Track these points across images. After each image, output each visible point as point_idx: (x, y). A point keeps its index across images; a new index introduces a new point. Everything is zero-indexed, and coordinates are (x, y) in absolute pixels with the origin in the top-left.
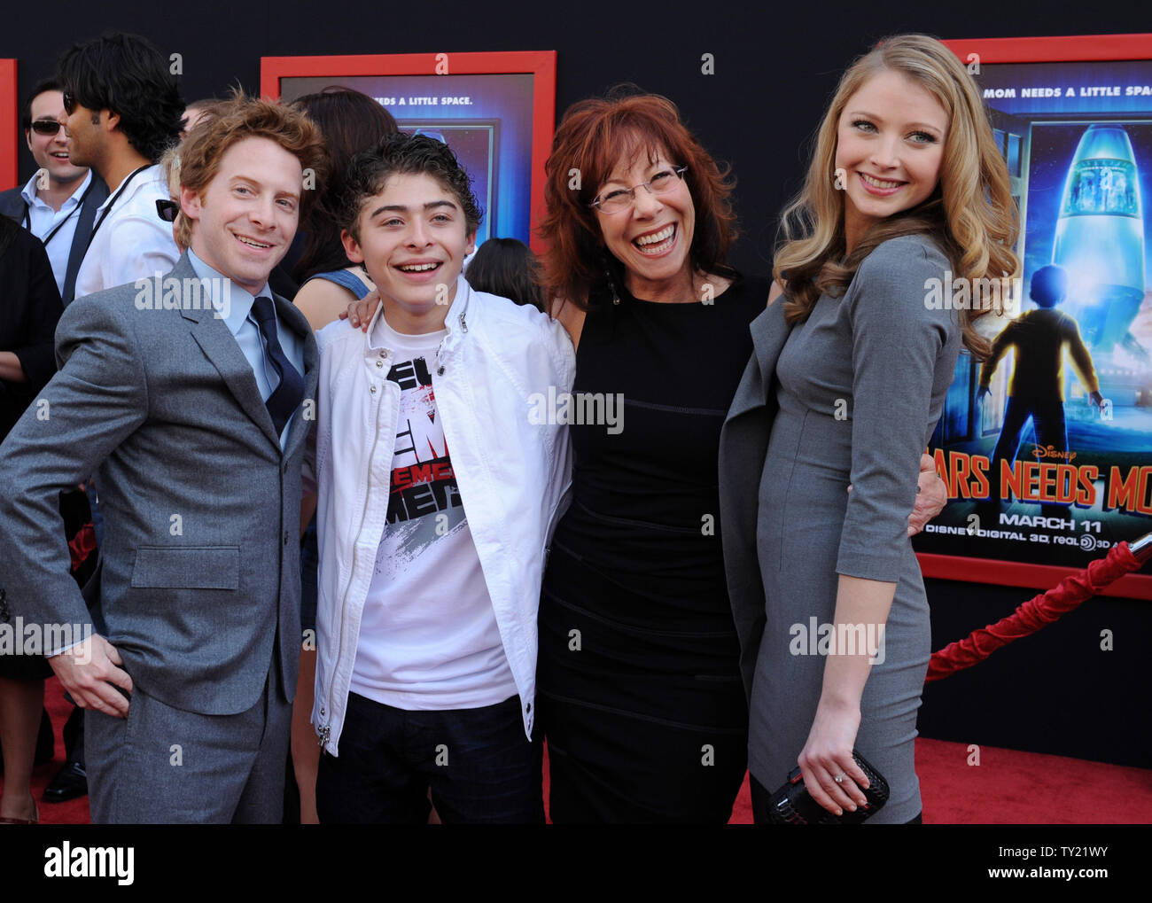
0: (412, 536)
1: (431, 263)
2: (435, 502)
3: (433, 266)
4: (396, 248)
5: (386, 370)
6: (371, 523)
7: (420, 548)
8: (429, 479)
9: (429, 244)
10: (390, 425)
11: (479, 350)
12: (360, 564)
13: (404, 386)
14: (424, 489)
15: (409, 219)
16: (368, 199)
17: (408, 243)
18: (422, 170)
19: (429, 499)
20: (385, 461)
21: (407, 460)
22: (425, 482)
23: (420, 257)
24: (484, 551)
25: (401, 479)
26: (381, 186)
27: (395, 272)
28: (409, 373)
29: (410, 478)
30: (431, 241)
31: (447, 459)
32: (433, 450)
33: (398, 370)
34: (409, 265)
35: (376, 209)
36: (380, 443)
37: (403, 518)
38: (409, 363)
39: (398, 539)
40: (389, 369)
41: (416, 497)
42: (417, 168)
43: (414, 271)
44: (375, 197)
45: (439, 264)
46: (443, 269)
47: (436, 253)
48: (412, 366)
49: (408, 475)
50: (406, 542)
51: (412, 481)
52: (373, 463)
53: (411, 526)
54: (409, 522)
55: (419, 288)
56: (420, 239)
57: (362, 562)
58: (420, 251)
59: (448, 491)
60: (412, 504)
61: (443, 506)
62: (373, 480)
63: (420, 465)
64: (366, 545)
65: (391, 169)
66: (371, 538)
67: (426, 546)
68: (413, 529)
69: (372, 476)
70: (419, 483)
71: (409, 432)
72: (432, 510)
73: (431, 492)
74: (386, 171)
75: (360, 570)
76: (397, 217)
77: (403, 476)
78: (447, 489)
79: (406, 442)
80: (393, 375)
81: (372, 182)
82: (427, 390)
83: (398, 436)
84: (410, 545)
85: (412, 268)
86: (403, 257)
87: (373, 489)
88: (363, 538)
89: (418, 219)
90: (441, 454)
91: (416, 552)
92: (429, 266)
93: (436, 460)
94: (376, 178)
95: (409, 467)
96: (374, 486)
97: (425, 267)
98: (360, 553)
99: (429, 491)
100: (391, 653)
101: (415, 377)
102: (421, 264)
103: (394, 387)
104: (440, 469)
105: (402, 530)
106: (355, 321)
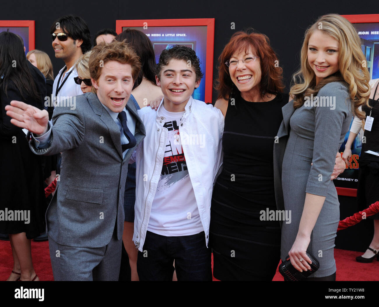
0: (170, 180)
1: (181, 90)
2: (178, 169)
3: (182, 91)
4: (170, 83)
5: (163, 124)
6: (156, 174)
7: (172, 183)
8: (176, 161)
9: (181, 84)
10: (164, 142)
11: (194, 118)
12: (152, 188)
13: (169, 130)
14: (174, 164)
15: (176, 74)
16: (164, 66)
17: (174, 82)
18: (182, 59)
19: (176, 167)
20: (162, 154)
21: (169, 154)
22: (175, 162)
23: (177, 87)
24: (195, 185)
25: (167, 161)
26: (167, 63)
27: (169, 91)
28: (171, 125)
29: (170, 160)
30: (181, 83)
31: (183, 155)
32: (178, 151)
33: (167, 124)
34: (175, 90)
35: (165, 70)
36: (160, 148)
37: (167, 174)
38: (171, 122)
39: (165, 180)
40: (164, 123)
41: (172, 167)
42: (180, 58)
43: (175, 92)
44: (166, 66)
45: (184, 90)
46: (185, 92)
47: (183, 87)
48: (172, 123)
49: (169, 159)
50: (168, 181)
51: (170, 161)
52: (157, 154)
53: (169, 176)
54: (169, 175)
55: (176, 97)
56: (178, 82)
58: (177, 86)
59: (182, 165)
60: (170, 169)
61: (180, 170)
62: (157, 160)
63: (173, 156)
64: (154, 182)
65: (172, 57)
66: (156, 179)
67: (174, 183)
68: (170, 177)
69: (157, 159)
70: (173, 162)
71: (170, 145)
72: (177, 171)
73: (177, 165)
74: (170, 58)
75: (152, 190)
76: (171, 73)
77: (167, 160)
78: (182, 164)
79: (169, 148)
80: (165, 126)
81: (165, 61)
82: (176, 131)
83: (167, 146)
84: (169, 182)
85: (175, 91)
86: (172, 87)
87: (157, 163)
88: (153, 179)
89: (179, 75)
90: (180, 153)
91: (171, 185)
92: (180, 91)
93: (179, 155)
94: (167, 59)
95: (170, 157)
96: (158, 162)
97: (179, 91)
98: (152, 184)
99: (176, 165)
100: (162, 218)
101: (173, 127)
102: (178, 90)
103: (166, 129)
104: (180, 158)
105: (166, 177)
106: (153, 107)
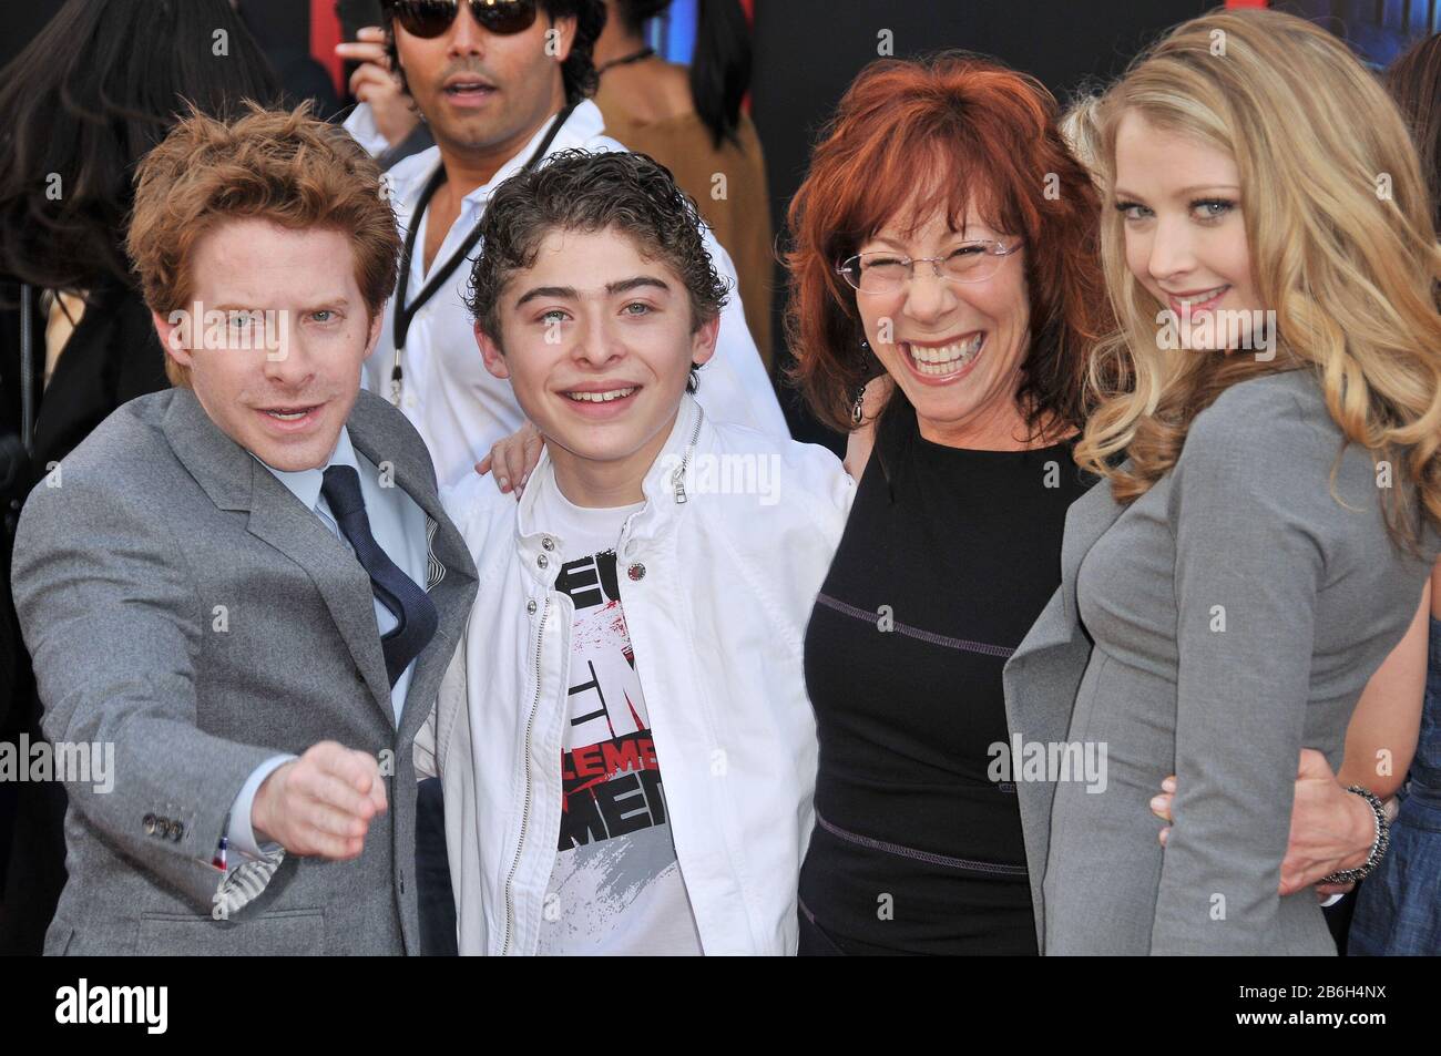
0: (617, 868)
1: (619, 389)
2: (646, 806)
3: (624, 393)
4: (557, 362)
5: (553, 572)
7: (633, 889)
8: (636, 766)
9: (613, 357)
10: (558, 670)
11: (703, 534)
12: (519, 920)
13: (582, 601)
14: (629, 783)
15: (581, 310)
16: (512, 272)
17: (578, 355)
19: (637, 800)
20: (554, 736)
21: (595, 733)
22: (630, 771)
23: (599, 379)
25: (589, 766)
26: (531, 251)
27: (557, 400)
28: (588, 578)
29: (603, 764)
30: (618, 351)
32: (635, 716)
33: (570, 572)
34: (590, 392)
35: (524, 292)
36: (543, 701)
37: (598, 835)
38: (588, 561)
39: (595, 872)
40: (558, 570)
41: (617, 798)
43: (591, 401)
44: (523, 269)
45: (637, 388)
46: (642, 396)
47: (625, 372)
48: (594, 566)
49: (598, 759)
50: (610, 878)
51: (606, 771)
52: (534, 738)
53: (614, 850)
54: (610, 843)
55: (600, 429)
56: (598, 349)
57: (521, 916)
58: (598, 368)
60: (613, 809)
62: (535, 768)
63: (617, 742)
64: (526, 887)
65: (552, 219)
66: (535, 873)
67: (640, 888)
68: (619, 854)
69: (532, 761)
70: (620, 774)
71: (595, 683)
72: (642, 821)
73: (642, 788)
74: (540, 226)
75: (519, 931)
76: (558, 307)
77: (591, 760)
79: (589, 703)
80: (563, 583)
81: (519, 244)
83: (573, 691)
84: (617, 884)
85: (587, 396)
86: (571, 377)
87: (536, 785)
88: (522, 872)
89: (596, 312)
91: (628, 896)
92: (617, 394)
95: (599, 745)
96: (539, 781)
97: (609, 396)
98: (517, 902)
99: (639, 783)
101: (599, 585)
102: (602, 391)
103: (562, 602)
105: (600, 855)
